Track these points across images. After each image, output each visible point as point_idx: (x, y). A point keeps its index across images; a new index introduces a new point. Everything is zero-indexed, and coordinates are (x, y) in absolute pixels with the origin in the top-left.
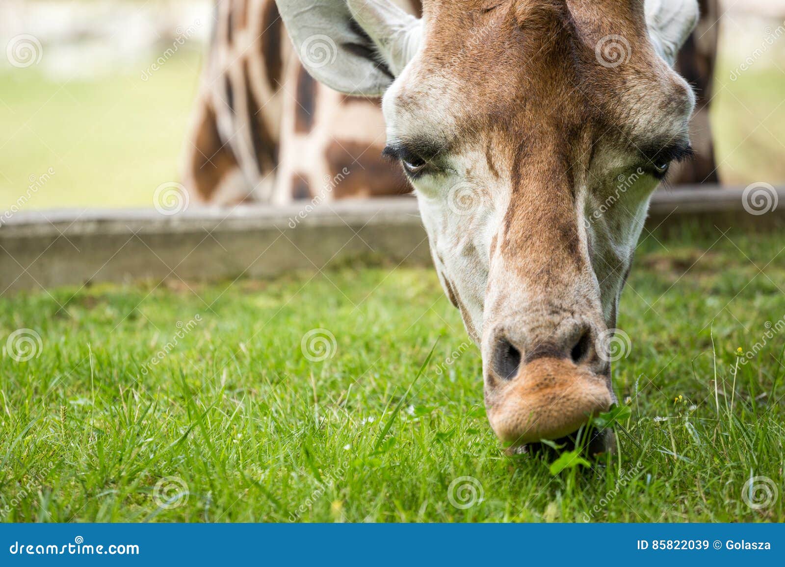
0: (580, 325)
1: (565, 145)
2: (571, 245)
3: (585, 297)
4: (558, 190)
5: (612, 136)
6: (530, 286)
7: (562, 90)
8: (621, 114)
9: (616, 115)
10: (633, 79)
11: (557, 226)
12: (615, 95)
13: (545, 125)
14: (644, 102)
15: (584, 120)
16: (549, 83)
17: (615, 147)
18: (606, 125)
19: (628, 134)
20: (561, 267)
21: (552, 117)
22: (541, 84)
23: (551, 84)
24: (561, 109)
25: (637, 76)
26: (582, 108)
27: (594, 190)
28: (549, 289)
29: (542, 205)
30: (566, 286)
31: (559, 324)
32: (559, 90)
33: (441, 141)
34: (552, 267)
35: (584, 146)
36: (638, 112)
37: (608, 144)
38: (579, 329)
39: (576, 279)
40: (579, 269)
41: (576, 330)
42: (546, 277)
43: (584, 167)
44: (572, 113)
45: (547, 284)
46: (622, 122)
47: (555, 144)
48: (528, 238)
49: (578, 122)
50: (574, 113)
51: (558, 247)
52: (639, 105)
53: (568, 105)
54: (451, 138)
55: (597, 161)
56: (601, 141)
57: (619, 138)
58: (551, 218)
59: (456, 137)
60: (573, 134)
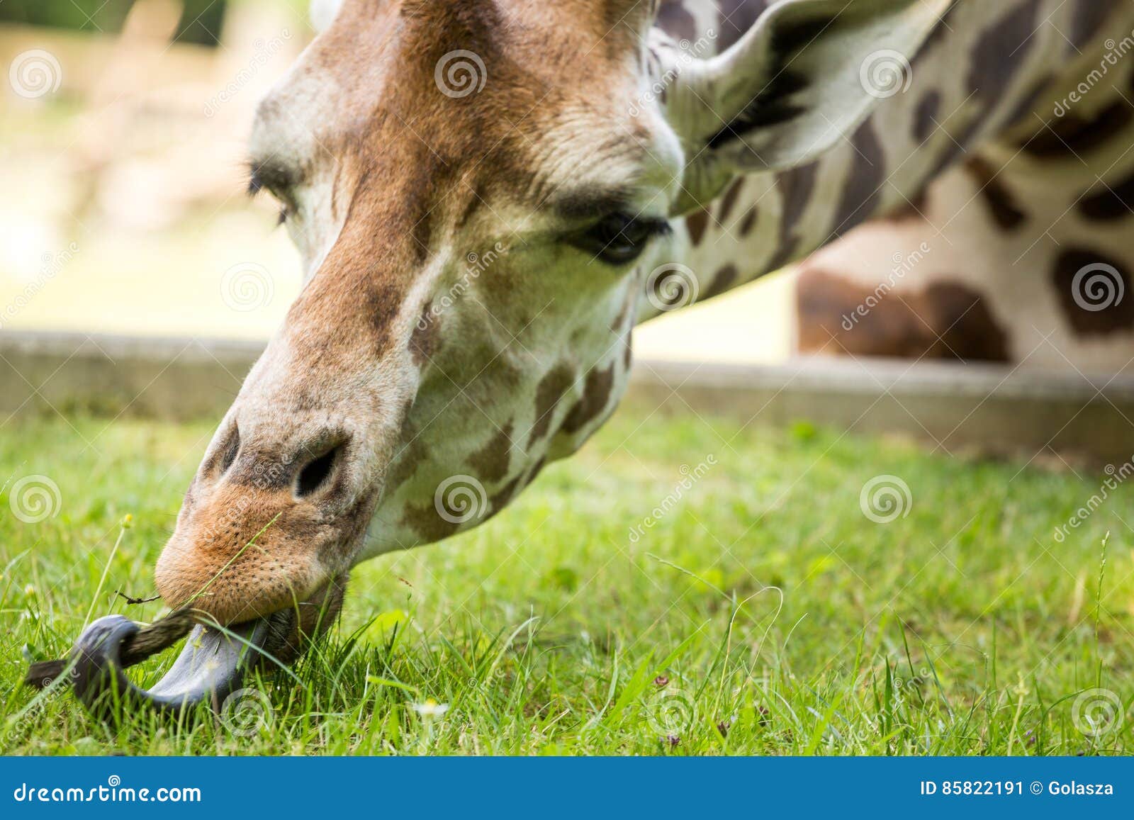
0: (333, 430)
1: (425, 184)
2: (378, 318)
3: (372, 393)
4: (389, 241)
5: (516, 185)
6: (296, 361)
7: (439, 107)
8: (535, 156)
9: (528, 157)
10: (573, 112)
11: (365, 288)
12: (534, 129)
13: (402, 152)
14: (578, 140)
15: (468, 153)
16: (421, 95)
17: (519, 201)
18: (507, 168)
19: (541, 184)
20: (348, 344)
21: (415, 141)
22: (410, 94)
23: (424, 96)
24: (431, 132)
25: (582, 109)
26: (468, 137)
27: (463, 254)
28: (315, 371)
29: (358, 257)
30: (344, 370)
31: (299, 426)
32: (434, 107)
33: (293, 166)
34: (334, 341)
35: (459, 191)
36: (563, 153)
37: (507, 195)
38: (330, 435)
39: (368, 365)
40: (379, 353)
41: (322, 438)
42: (319, 353)
43: (453, 220)
44: (448, 139)
45: (317, 362)
46: (533, 168)
47: (408, 180)
48: (319, 297)
49: (454, 153)
50: (453, 141)
51: (354, 316)
52: (567, 144)
53: (444, 128)
54: (304, 163)
55: (483, 216)
56: (495, 189)
57: (526, 189)
58: (361, 276)
59: (309, 161)
60: (445, 171)
